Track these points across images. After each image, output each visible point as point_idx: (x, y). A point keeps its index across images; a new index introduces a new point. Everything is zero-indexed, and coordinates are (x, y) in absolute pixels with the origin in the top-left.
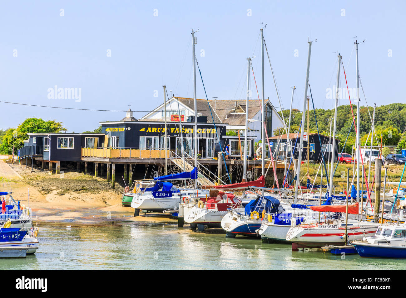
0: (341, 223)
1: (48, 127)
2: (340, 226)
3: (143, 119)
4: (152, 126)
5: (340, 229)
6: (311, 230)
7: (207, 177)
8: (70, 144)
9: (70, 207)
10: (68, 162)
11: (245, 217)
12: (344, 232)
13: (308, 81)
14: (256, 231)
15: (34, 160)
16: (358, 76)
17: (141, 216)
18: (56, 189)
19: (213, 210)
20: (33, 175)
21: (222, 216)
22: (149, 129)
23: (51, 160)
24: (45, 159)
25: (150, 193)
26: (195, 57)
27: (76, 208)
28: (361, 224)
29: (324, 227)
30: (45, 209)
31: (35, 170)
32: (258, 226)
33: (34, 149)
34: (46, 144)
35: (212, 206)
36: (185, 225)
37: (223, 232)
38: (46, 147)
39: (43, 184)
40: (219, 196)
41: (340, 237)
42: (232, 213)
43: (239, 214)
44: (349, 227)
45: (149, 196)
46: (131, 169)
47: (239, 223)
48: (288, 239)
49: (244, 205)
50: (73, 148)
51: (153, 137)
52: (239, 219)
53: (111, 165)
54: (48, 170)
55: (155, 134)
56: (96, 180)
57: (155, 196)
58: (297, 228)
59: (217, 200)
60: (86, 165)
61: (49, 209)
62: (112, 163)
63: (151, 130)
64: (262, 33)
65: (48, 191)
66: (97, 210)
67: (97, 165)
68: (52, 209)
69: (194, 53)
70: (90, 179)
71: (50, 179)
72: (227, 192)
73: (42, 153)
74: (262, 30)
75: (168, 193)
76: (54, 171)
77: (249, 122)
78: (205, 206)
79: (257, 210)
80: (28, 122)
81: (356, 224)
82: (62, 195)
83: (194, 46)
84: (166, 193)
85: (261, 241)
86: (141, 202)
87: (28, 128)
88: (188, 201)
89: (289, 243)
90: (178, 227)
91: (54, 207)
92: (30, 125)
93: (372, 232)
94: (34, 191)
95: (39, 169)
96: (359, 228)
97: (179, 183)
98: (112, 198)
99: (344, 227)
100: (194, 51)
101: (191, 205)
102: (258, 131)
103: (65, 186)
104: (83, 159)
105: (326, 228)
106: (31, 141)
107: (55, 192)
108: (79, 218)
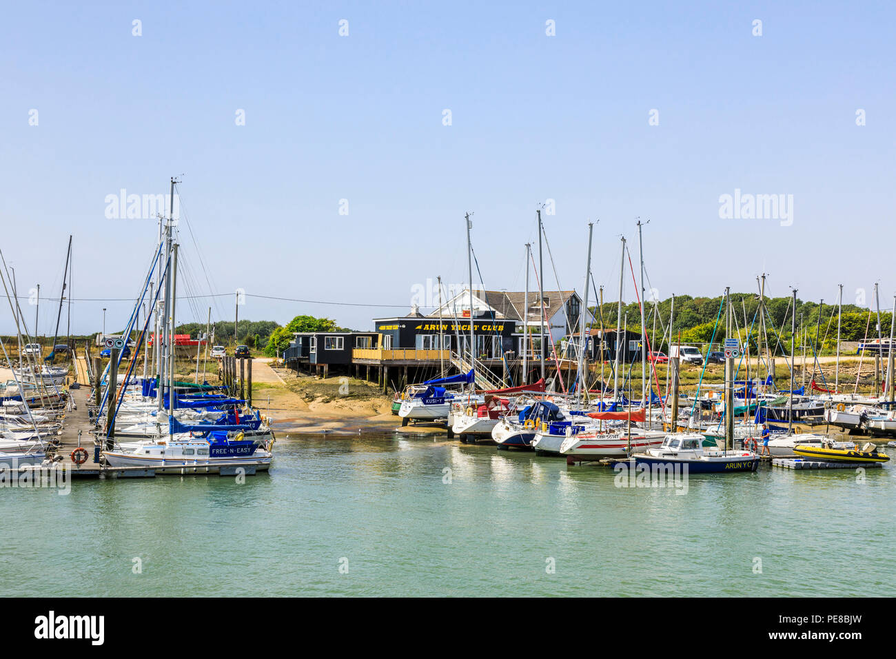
0: (623, 433)
1: (320, 326)
2: (622, 435)
3: (431, 315)
4: (429, 323)
5: (621, 440)
6: (588, 440)
7: (490, 381)
8: (340, 345)
9: (333, 416)
10: (339, 366)
11: (519, 426)
12: (627, 442)
13: (589, 268)
14: (531, 442)
15: (300, 363)
16: (642, 262)
17: (410, 426)
18: (320, 396)
19: (484, 418)
20: (298, 380)
21: (494, 425)
22: (427, 326)
23: (318, 363)
24: (311, 362)
25: (419, 399)
26: (469, 244)
27: (340, 417)
28: (647, 434)
29: (603, 437)
30: (306, 418)
31: (300, 374)
32: (532, 436)
33: (300, 351)
34: (313, 345)
35: (484, 414)
36: (455, 436)
37: (494, 443)
38: (313, 349)
39: (307, 390)
40: (492, 403)
41: (622, 448)
42: (504, 422)
43: (512, 423)
44: (633, 437)
45: (418, 403)
46: (405, 371)
47: (512, 433)
48: (562, 452)
49: (519, 412)
50: (343, 349)
51: (431, 336)
52: (511, 429)
53: (383, 368)
54: (316, 374)
55: (431, 332)
56: (367, 385)
57: (425, 403)
58: (572, 438)
59: (490, 407)
60: (357, 368)
61: (309, 419)
62: (384, 365)
63: (429, 327)
64: (539, 215)
65: (312, 399)
66: (363, 420)
67: (368, 369)
68: (314, 419)
69: (469, 239)
70: (360, 384)
71: (316, 385)
72: (501, 397)
73: (308, 354)
74: (539, 212)
75: (440, 399)
76: (322, 376)
77: (528, 316)
78: (475, 414)
79: (532, 419)
80: (297, 320)
81: (641, 433)
82: (328, 402)
83: (469, 231)
84: (437, 399)
85: (535, 454)
86: (409, 410)
87: (297, 327)
88: (458, 408)
89: (564, 456)
90: (448, 438)
91: (315, 416)
92: (299, 324)
93: (658, 443)
94: (296, 399)
95: (306, 373)
96: (644, 438)
97: (457, 388)
98: (383, 406)
99: (627, 437)
100: (469, 237)
101: (461, 413)
102: (563, 327)
103: (331, 392)
104: (354, 362)
105: (606, 438)
106: (297, 342)
107: (320, 399)
108: (338, 429)
